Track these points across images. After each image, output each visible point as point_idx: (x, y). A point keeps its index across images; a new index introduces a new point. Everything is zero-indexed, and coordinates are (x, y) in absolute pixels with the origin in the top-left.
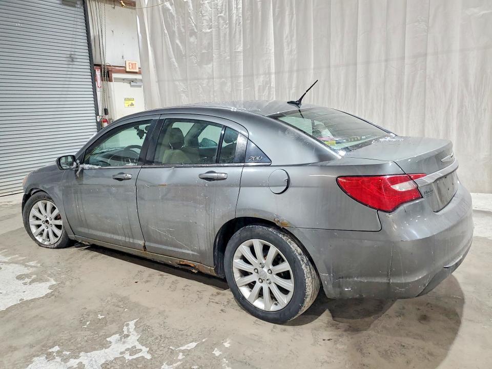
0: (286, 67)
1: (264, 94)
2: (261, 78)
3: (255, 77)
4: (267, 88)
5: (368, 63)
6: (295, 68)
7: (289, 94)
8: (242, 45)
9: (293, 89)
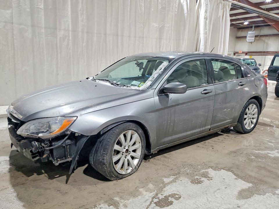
0: (80, 29)
1: (64, 43)
2: (62, 32)
3: (58, 31)
4: (66, 40)
5: (122, 36)
6: (85, 30)
7: (82, 45)
8: (43, 4)
9: (85, 43)
